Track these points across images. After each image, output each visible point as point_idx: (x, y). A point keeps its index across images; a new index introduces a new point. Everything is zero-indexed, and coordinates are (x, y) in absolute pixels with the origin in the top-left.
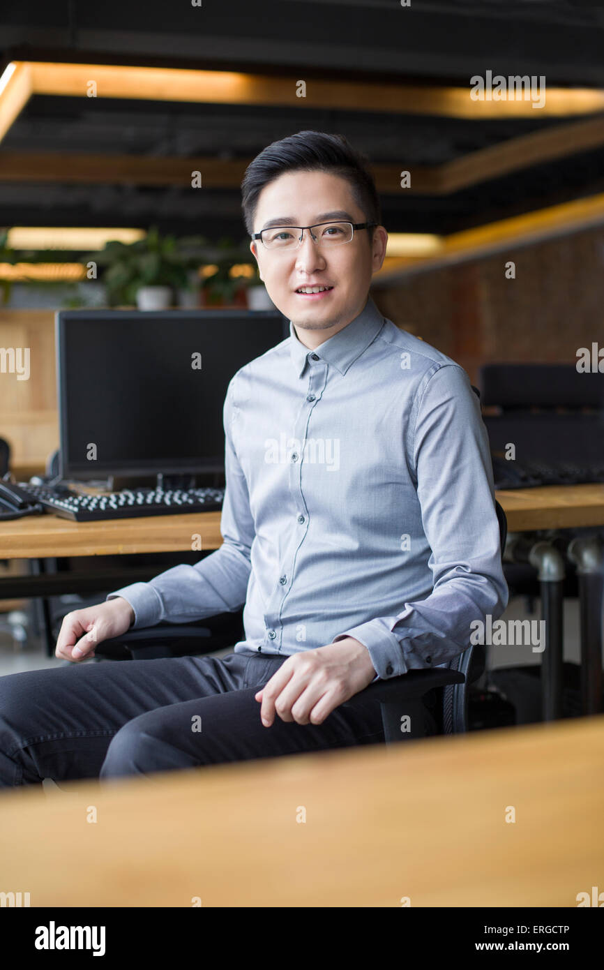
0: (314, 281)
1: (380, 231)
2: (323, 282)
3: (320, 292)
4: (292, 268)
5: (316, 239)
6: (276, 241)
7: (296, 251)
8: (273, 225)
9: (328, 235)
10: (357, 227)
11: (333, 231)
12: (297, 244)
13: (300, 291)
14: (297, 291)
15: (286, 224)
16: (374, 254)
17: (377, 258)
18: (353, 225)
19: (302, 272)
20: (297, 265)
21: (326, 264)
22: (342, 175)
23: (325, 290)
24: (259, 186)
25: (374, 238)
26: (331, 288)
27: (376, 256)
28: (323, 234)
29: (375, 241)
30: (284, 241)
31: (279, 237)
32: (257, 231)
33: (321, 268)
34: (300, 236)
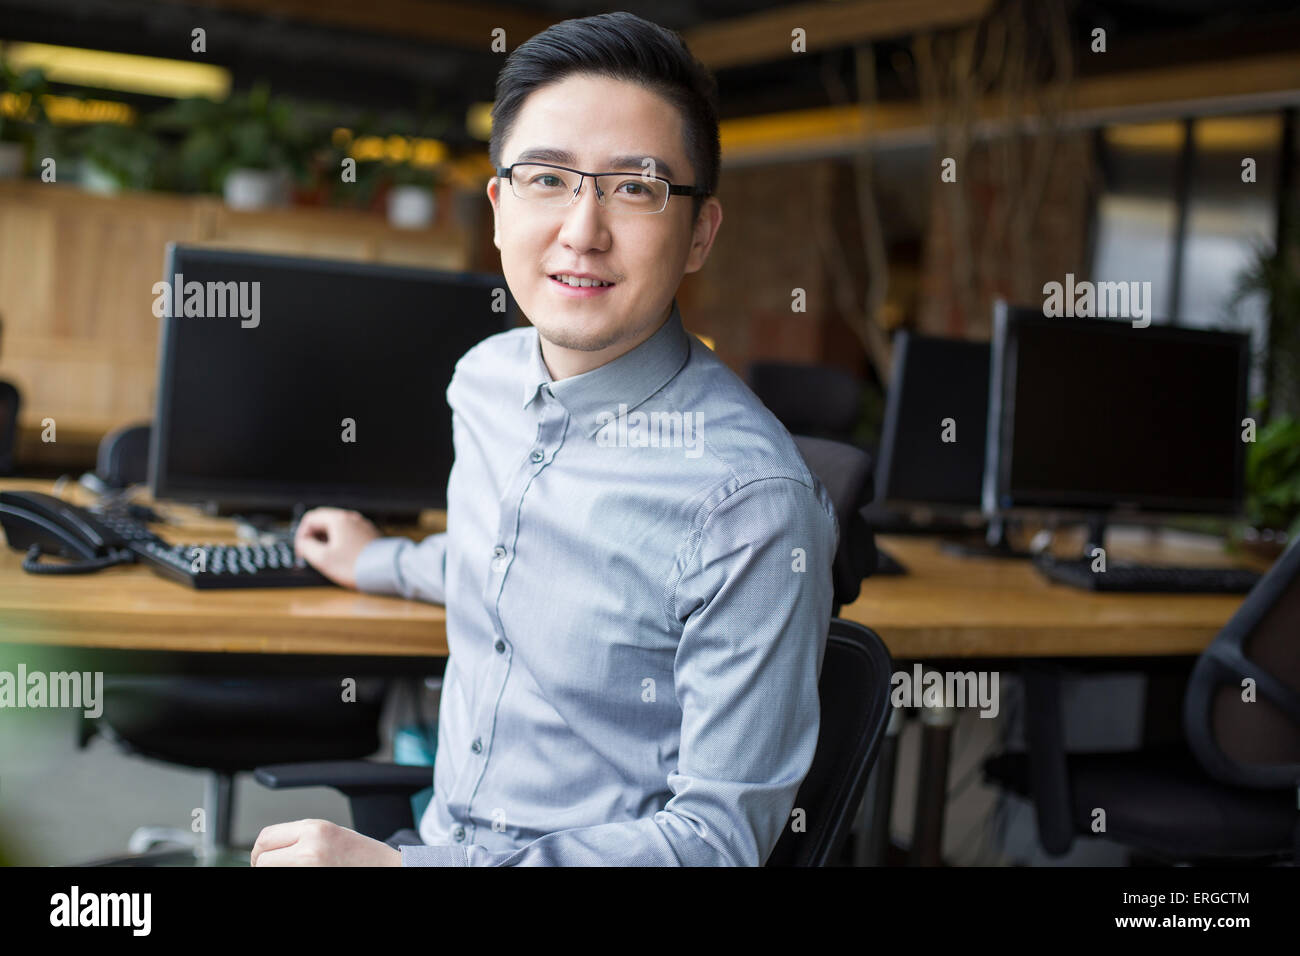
0: (584, 266)
1: (712, 206)
2: (601, 273)
3: (592, 286)
4: (553, 236)
5: (602, 197)
6: (534, 186)
7: (566, 211)
8: (535, 157)
9: (624, 194)
10: (675, 190)
11: (636, 188)
12: (569, 198)
13: (559, 278)
14: (554, 277)
15: (557, 161)
16: (694, 242)
17: (699, 249)
18: (670, 186)
19: (568, 246)
20: (563, 236)
21: (611, 244)
22: (672, 97)
23: (602, 285)
24: (528, 87)
25: (701, 216)
26: (611, 285)
27: (697, 245)
28: (617, 190)
29: (701, 220)
30: (549, 189)
31: (542, 181)
32: (506, 163)
33: (602, 249)
34: (577, 186)
